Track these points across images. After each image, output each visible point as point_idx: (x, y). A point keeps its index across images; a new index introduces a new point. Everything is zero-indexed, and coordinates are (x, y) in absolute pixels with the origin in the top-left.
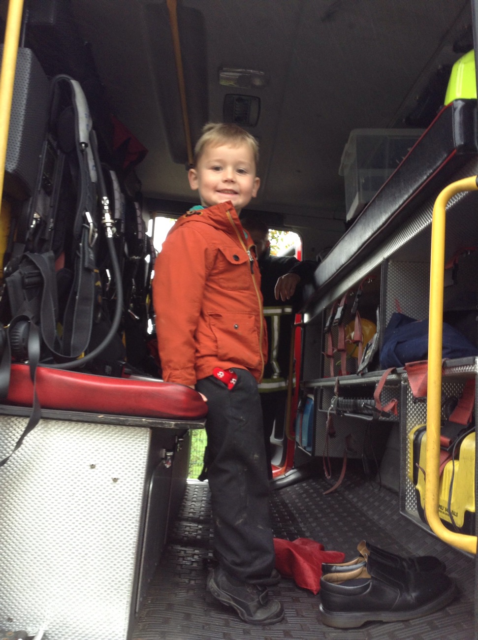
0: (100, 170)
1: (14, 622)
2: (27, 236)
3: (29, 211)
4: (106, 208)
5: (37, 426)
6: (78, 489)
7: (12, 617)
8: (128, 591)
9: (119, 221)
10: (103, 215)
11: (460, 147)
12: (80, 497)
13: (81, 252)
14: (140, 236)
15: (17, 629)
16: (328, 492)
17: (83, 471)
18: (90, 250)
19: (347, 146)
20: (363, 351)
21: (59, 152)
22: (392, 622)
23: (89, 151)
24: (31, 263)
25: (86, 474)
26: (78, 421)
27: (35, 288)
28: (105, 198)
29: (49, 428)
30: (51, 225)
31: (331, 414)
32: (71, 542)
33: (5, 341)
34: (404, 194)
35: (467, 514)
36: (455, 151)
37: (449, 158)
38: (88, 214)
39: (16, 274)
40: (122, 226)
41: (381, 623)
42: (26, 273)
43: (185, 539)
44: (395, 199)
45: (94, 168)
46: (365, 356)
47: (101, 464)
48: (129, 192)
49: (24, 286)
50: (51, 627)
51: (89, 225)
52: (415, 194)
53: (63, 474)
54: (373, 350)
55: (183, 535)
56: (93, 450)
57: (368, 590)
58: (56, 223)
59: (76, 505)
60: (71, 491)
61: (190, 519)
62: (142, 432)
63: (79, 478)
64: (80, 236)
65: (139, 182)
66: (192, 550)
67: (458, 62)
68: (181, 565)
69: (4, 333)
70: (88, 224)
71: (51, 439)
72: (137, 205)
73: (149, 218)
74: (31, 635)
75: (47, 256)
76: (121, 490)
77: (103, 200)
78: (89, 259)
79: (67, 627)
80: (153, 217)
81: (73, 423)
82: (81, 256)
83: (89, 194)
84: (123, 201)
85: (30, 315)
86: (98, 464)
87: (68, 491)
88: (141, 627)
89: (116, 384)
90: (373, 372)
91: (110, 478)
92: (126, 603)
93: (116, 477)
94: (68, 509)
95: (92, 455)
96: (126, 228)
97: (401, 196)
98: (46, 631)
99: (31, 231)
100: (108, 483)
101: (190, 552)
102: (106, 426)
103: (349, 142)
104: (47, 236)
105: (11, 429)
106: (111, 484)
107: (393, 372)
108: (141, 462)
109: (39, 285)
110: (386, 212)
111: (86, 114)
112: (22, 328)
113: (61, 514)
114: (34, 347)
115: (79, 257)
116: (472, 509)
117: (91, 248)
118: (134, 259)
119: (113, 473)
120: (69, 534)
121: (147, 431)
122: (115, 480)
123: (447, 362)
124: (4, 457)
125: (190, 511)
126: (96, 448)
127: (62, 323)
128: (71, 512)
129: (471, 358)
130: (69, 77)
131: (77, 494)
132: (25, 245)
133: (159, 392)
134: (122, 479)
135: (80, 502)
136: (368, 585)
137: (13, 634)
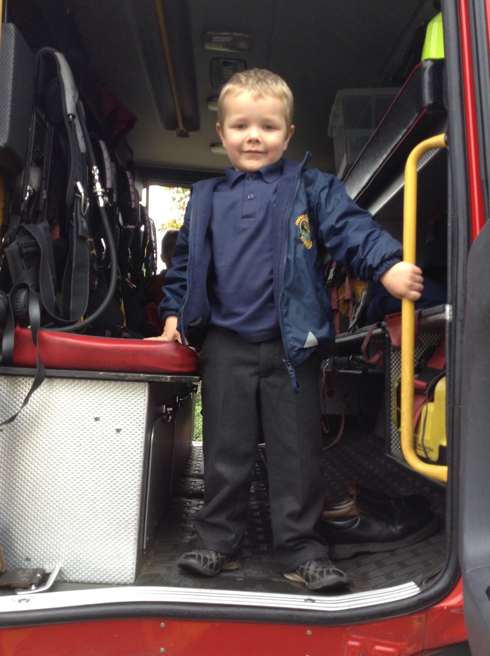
0: (89, 140)
1: (32, 561)
2: (22, 208)
3: (22, 183)
4: (97, 177)
5: (42, 384)
6: (84, 440)
7: (30, 557)
8: (135, 529)
9: (111, 190)
10: (94, 185)
11: (430, 106)
12: (87, 447)
13: (74, 221)
14: (133, 206)
15: (35, 567)
16: (327, 447)
17: (89, 423)
18: (83, 219)
19: (334, 107)
20: (353, 310)
21: (47, 124)
22: (380, 552)
23: (77, 122)
24: (28, 233)
25: (91, 426)
26: (80, 378)
27: (33, 257)
28: (95, 168)
29: (54, 386)
30: (45, 197)
31: (326, 372)
32: (80, 488)
33: (7, 307)
34: (383, 154)
35: (441, 449)
36: (425, 110)
37: (420, 117)
38: (79, 184)
39: (14, 244)
40: (115, 196)
41: (369, 553)
42: (23, 243)
43: (191, 492)
44: (375, 159)
45: (83, 139)
46: (355, 314)
47: (104, 417)
48: (120, 161)
49: (22, 255)
50: (66, 564)
51: (81, 196)
52: (393, 153)
53: (70, 427)
54: (362, 307)
55: (189, 489)
56: (96, 404)
57: (357, 524)
58: (49, 195)
59: (83, 454)
60: (78, 442)
61: (195, 475)
62: (141, 387)
63: (85, 430)
64: (73, 206)
65: (131, 151)
66: (197, 501)
67: (432, 21)
68: (187, 514)
69: (6, 300)
70: (80, 194)
71: (57, 396)
72: (128, 174)
73: (143, 187)
74: (48, 571)
75: (42, 226)
76: (124, 439)
77: (94, 170)
78: (82, 227)
79: (80, 563)
80: (146, 186)
81: (77, 381)
82: (75, 225)
83: (78, 165)
84: (114, 170)
85: (29, 283)
86: (102, 417)
87: (75, 442)
88: (149, 564)
89: (115, 343)
90: (362, 328)
91: (113, 429)
92: (133, 540)
93: (119, 428)
94: (77, 458)
95: (96, 409)
96: (119, 197)
97: (381, 156)
98: (62, 568)
99: (25, 202)
100: (112, 434)
101: (196, 503)
102: (107, 382)
103: (335, 103)
104: (41, 208)
105: (18, 388)
106: (115, 434)
107: (379, 326)
108: (141, 414)
109: (37, 254)
110: (368, 172)
111: (71, 86)
112: (23, 295)
113: (70, 463)
114: (35, 312)
115: (72, 227)
116: (444, 443)
117: (84, 217)
118: (129, 228)
119: (116, 424)
120: (78, 480)
121: (145, 386)
122: (118, 431)
123: (423, 311)
124: (14, 414)
125: (195, 469)
126: (99, 402)
127: (60, 291)
128: (79, 461)
129: (441, 306)
130: (53, 50)
131: (84, 444)
132: (20, 217)
133: (154, 350)
134: (124, 429)
135: (87, 452)
136: (357, 520)
137: (31, 571)
